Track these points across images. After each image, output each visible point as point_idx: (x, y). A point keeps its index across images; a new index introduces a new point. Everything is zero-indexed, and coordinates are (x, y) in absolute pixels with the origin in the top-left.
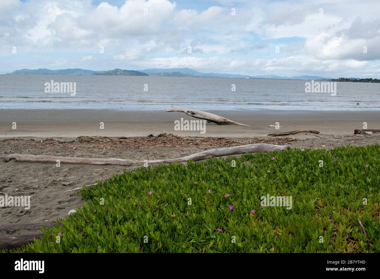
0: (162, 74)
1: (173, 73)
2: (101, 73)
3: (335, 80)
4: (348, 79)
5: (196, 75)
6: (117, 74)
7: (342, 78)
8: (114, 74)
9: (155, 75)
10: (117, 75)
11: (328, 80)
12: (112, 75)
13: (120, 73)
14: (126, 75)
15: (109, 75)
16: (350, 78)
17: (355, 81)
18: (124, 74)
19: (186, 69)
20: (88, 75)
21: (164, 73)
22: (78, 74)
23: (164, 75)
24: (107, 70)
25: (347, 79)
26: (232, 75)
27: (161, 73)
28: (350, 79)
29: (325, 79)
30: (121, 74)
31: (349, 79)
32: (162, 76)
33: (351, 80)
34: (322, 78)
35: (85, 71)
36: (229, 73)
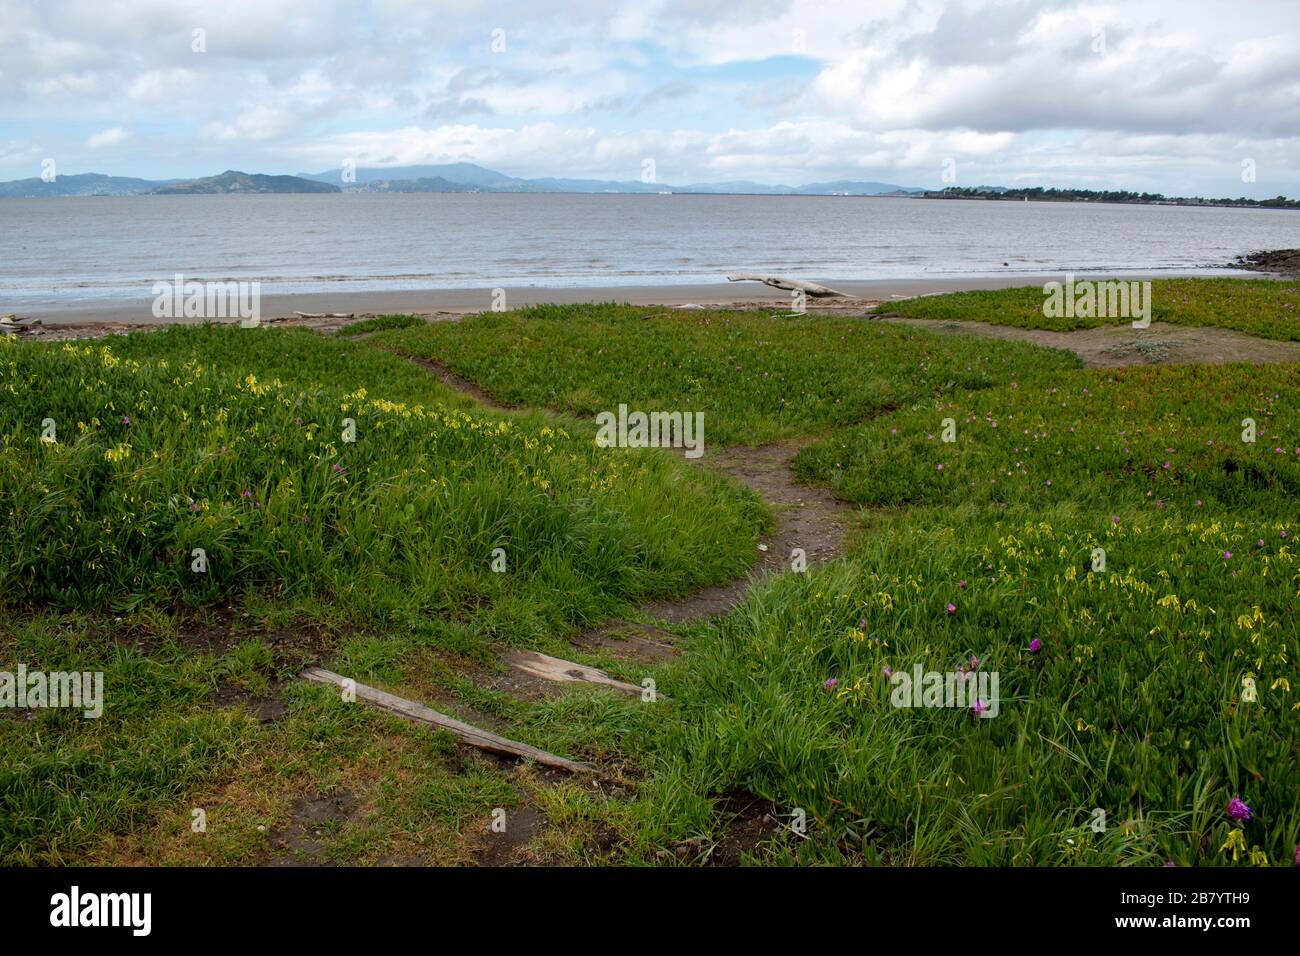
0: (386, 186)
1: (423, 180)
2: (174, 187)
3: (933, 195)
4: (971, 190)
5: (497, 185)
6: (232, 188)
7: (953, 188)
8: (221, 188)
9: (360, 190)
10: (232, 191)
11: (913, 193)
12: (214, 192)
13: (241, 184)
14: (262, 192)
15: (205, 192)
16: (977, 186)
17: (994, 195)
18: (257, 189)
19: (461, 167)
20: (129, 193)
21: (392, 182)
22: (95, 193)
23: (390, 189)
24: (197, 178)
25: (968, 190)
26: (613, 184)
27: (381, 182)
28: (979, 192)
29: (904, 192)
30: (246, 189)
31: (976, 190)
32: (386, 191)
33: (980, 195)
34: (896, 190)
35: (119, 182)
36: (605, 178)
